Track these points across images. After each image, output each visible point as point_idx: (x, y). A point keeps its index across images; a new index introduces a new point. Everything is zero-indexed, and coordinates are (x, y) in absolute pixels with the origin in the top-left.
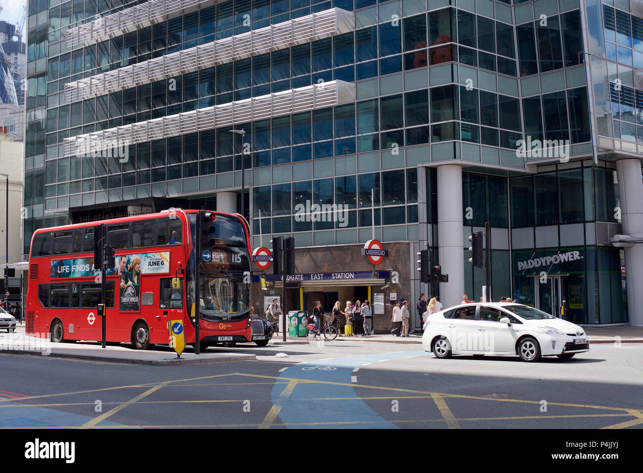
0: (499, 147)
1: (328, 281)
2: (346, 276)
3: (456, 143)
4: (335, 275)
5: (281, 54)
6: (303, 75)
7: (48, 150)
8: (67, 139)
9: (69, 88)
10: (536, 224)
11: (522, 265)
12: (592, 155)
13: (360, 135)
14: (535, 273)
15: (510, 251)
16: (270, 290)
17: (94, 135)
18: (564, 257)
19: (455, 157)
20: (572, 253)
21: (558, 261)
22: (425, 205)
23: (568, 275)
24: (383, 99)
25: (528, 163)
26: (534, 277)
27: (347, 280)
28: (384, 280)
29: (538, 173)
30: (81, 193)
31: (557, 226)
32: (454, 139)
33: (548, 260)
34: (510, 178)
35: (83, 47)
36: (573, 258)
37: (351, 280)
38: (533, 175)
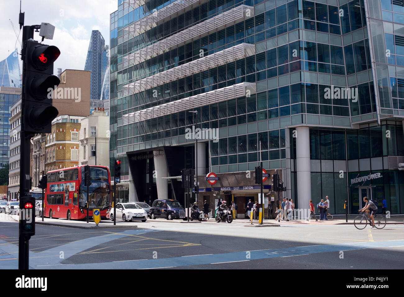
0: (333, 116)
1: (242, 191)
2: (249, 188)
3: (303, 115)
4: (244, 188)
5: (222, 67)
6: (232, 79)
7: (118, 121)
8: (125, 115)
9: (126, 88)
10: (360, 157)
11: (353, 181)
12: (377, 119)
13: (258, 111)
14: (359, 185)
15: (347, 173)
16: (218, 195)
17: (137, 113)
18: (373, 176)
19: (302, 123)
20: (376, 174)
21: (370, 179)
22: (289, 149)
23: (375, 186)
24: (269, 91)
25: (352, 123)
26: (358, 188)
27: (250, 190)
28: (268, 190)
29: (360, 129)
30: (133, 144)
31: (369, 159)
32: (302, 112)
33: (365, 178)
34: (346, 132)
35: (133, 65)
36: (377, 177)
37: (252, 190)
38: (358, 130)
